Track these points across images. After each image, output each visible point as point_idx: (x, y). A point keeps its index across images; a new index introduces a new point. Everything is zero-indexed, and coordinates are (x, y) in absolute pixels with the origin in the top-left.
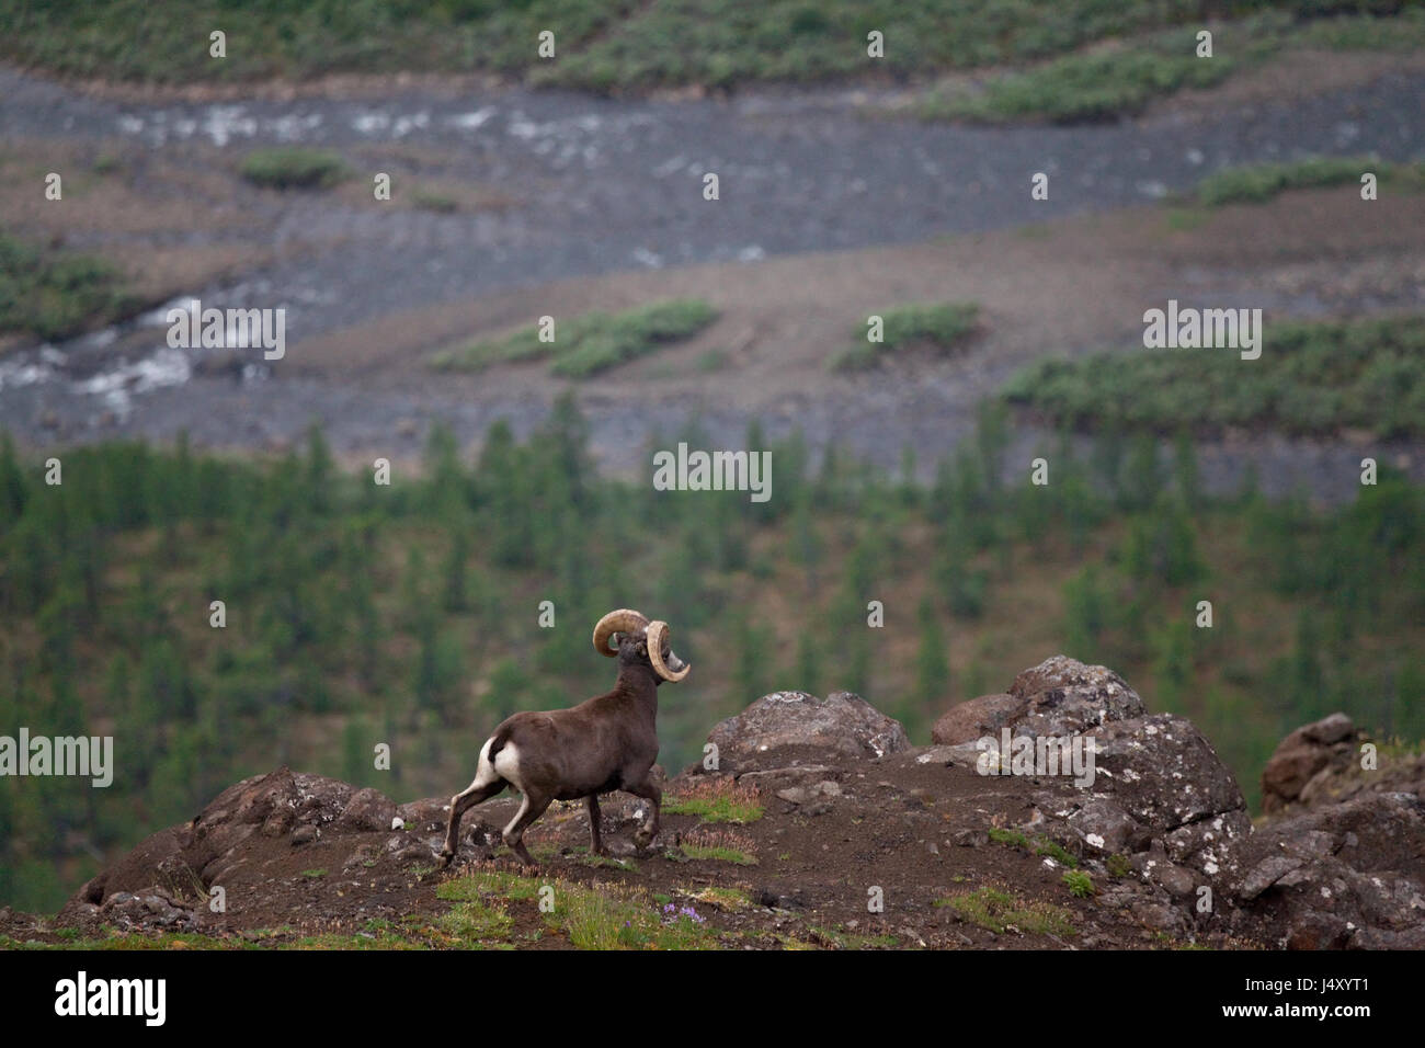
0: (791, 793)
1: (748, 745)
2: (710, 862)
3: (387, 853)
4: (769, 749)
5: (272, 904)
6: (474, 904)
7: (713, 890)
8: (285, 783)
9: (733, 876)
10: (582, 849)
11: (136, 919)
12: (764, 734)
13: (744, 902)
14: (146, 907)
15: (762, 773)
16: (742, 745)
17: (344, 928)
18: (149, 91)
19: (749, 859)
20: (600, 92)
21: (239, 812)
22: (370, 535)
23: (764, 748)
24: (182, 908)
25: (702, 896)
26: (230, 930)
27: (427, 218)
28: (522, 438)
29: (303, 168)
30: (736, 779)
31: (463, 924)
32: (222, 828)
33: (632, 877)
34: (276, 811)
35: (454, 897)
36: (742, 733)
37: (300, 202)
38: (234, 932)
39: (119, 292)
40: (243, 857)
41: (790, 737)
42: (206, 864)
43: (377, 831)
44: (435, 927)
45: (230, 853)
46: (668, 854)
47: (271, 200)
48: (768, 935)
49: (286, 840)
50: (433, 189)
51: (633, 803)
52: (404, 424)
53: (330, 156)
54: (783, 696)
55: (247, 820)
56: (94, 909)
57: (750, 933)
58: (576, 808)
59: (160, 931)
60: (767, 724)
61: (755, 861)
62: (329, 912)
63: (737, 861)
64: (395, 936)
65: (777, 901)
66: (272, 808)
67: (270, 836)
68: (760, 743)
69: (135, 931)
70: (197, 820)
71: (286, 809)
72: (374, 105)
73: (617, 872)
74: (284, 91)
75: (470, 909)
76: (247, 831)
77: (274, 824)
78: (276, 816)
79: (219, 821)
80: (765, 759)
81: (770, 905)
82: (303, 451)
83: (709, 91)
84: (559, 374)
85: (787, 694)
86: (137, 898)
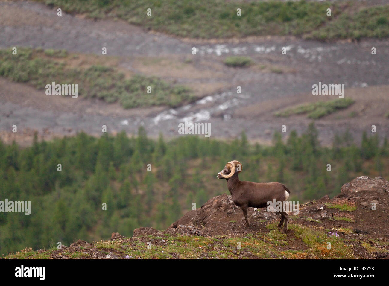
0: (364, 203)
1: (352, 190)
2: (341, 221)
3: (253, 216)
4: (358, 192)
5: (221, 229)
6: (276, 231)
7: (342, 228)
8: (225, 197)
9: (348, 225)
10: (306, 217)
11: (185, 232)
12: (357, 188)
13: (351, 232)
14: (188, 229)
15: (356, 198)
16: (351, 190)
17: (241, 236)
18: (200, 41)
19: (352, 221)
20: (322, 41)
21: (213, 205)
22: (258, 161)
23: (357, 191)
24: (198, 229)
25: (339, 230)
26: (210, 236)
27: (274, 75)
28: (299, 135)
29: (241, 62)
30: (349, 199)
31: (273, 236)
32: (209, 209)
33: (319, 225)
34: (223, 205)
35: (271, 228)
36: (351, 187)
37: (240, 71)
38: (211, 236)
39: (191, 95)
40: (214, 217)
41: (364, 188)
42: (204, 219)
43: (250, 211)
44: (266, 236)
45: (211, 216)
46: (330, 219)
47: (232, 70)
48: (357, 241)
49: (226, 213)
50: (276, 67)
51: (320, 205)
52: (267, 131)
53: (249, 58)
54: (362, 177)
55: (215, 207)
56: (174, 229)
57: (352, 240)
58: (304, 206)
59: (191, 235)
60: (358, 185)
61: (354, 221)
62: (236, 231)
63: (349, 221)
64: (255, 238)
65: (360, 232)
66: (222, 204)
67: (221, 212)
68: (356, 190)
69: (185, 235)
70: (202, 207)
71: (226, 205)
72: (260, 45)
73: (315, 223)
74: (236, 41)
75: (275, 232)
76: (215, 210)
77: (222, 209)
78: (223, 206)
79: (208, 208)
80: (357, 194)
81: (358, 233)
82: (240, 138)
83: (353, 41)
84: (310, 118)
85: (364, 177)
86: (186, 226)
